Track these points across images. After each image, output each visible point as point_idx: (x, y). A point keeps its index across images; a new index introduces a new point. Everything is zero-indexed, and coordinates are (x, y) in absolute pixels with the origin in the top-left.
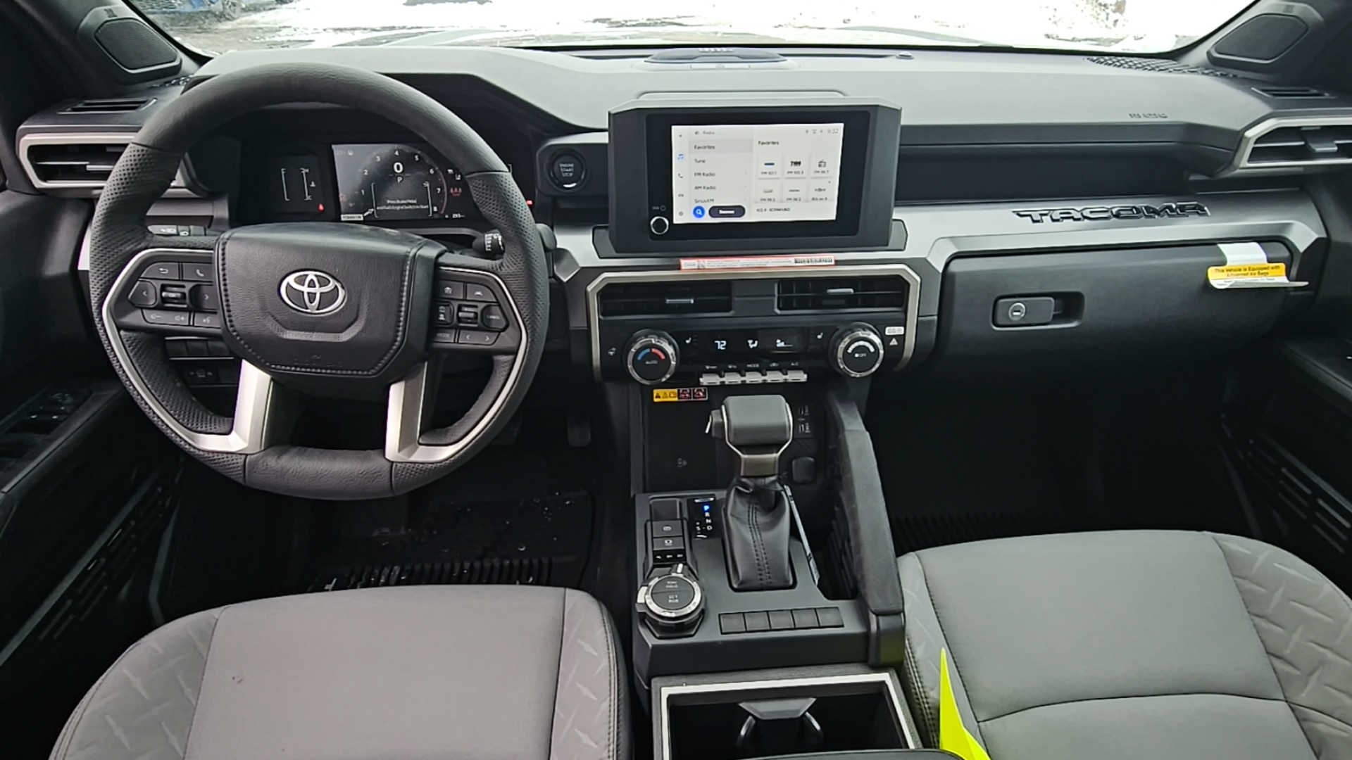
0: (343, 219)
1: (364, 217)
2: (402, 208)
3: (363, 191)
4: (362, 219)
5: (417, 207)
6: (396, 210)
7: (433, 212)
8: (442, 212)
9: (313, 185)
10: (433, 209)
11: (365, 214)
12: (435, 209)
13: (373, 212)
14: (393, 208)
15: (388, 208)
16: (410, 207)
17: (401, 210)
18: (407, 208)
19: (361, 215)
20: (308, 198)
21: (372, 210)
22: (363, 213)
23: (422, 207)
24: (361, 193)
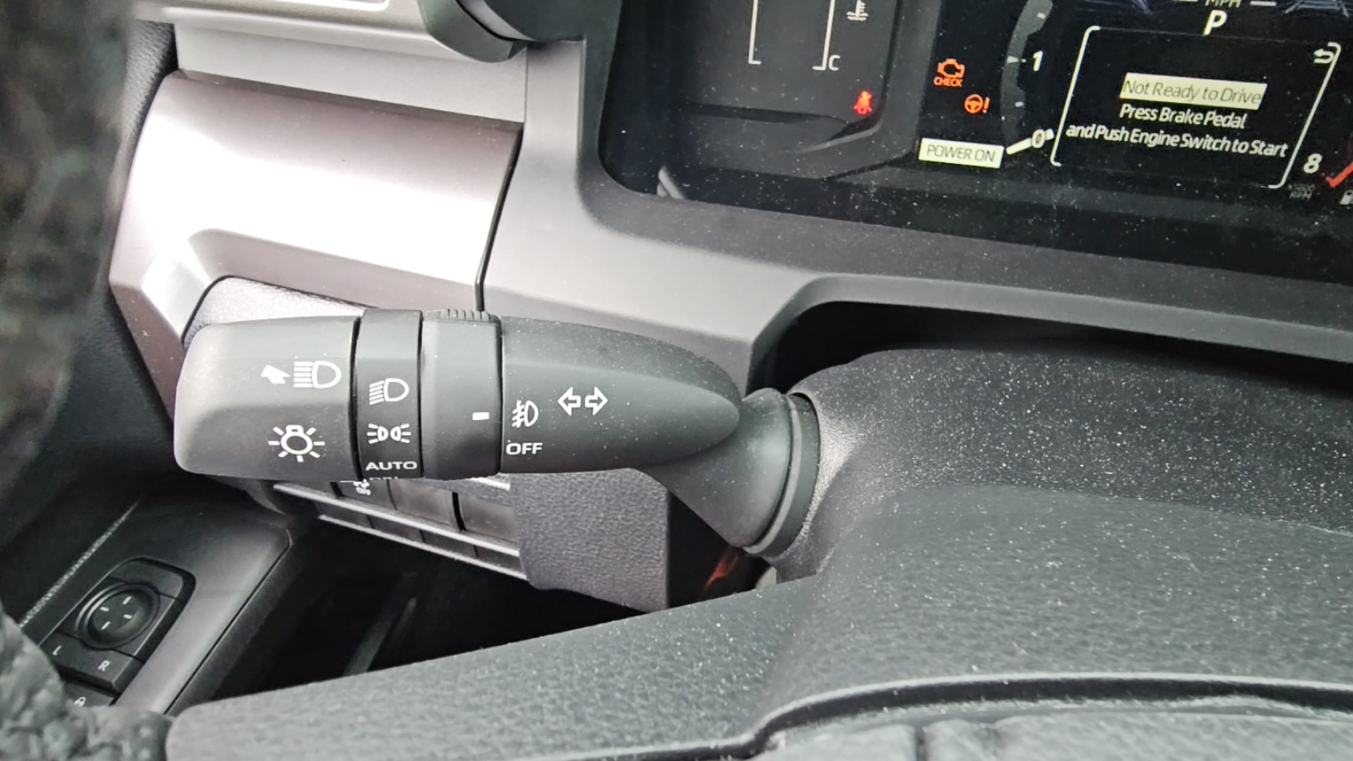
0: (924, 155)
1: (1006, 158)
2: (1172, 141)
3: (1038, 56)
4: (996, 164)
5: (1239, 147)
6: (1142, 147)
7: (1297, 175)
8: (1334, 182)
9: (859, 14)
10: (1302, 158)
11: (1012, 150)
12: (1313, 163)
13: (1049, 144)
14: (1135, 136)
15: (1115, 135)
16: (1209, 143)
17: (1161, 148)
18: (1192, 142)
19: (998, 150)
20: (828, 62)
21: (1049, 134)
22: (1006, 144)
23: (1260, 148)
24: (1033, 62)
